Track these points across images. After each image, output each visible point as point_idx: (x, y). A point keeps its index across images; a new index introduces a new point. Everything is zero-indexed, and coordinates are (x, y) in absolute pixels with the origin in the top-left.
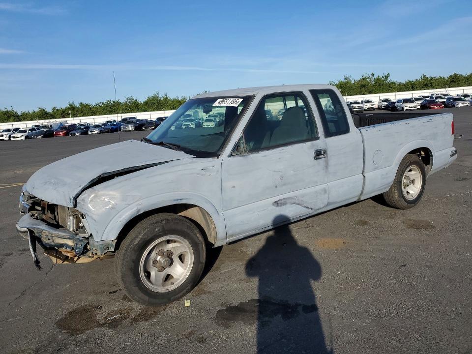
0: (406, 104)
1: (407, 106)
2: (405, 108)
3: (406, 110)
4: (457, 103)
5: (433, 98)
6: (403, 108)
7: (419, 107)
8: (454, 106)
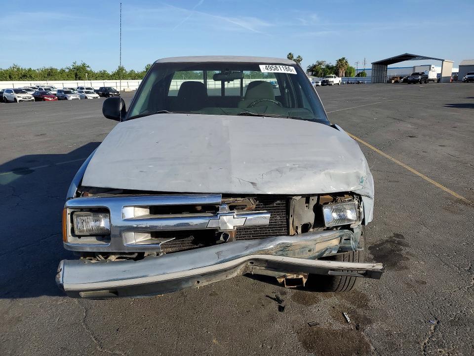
0: (19, 95)
1: (20, 97)
2: (18, 99)
3: (20, 101)
4: (69, 95)
5: (42, 89)
6: (15, 99)
7: (33, 98)
8: (66, 99)
